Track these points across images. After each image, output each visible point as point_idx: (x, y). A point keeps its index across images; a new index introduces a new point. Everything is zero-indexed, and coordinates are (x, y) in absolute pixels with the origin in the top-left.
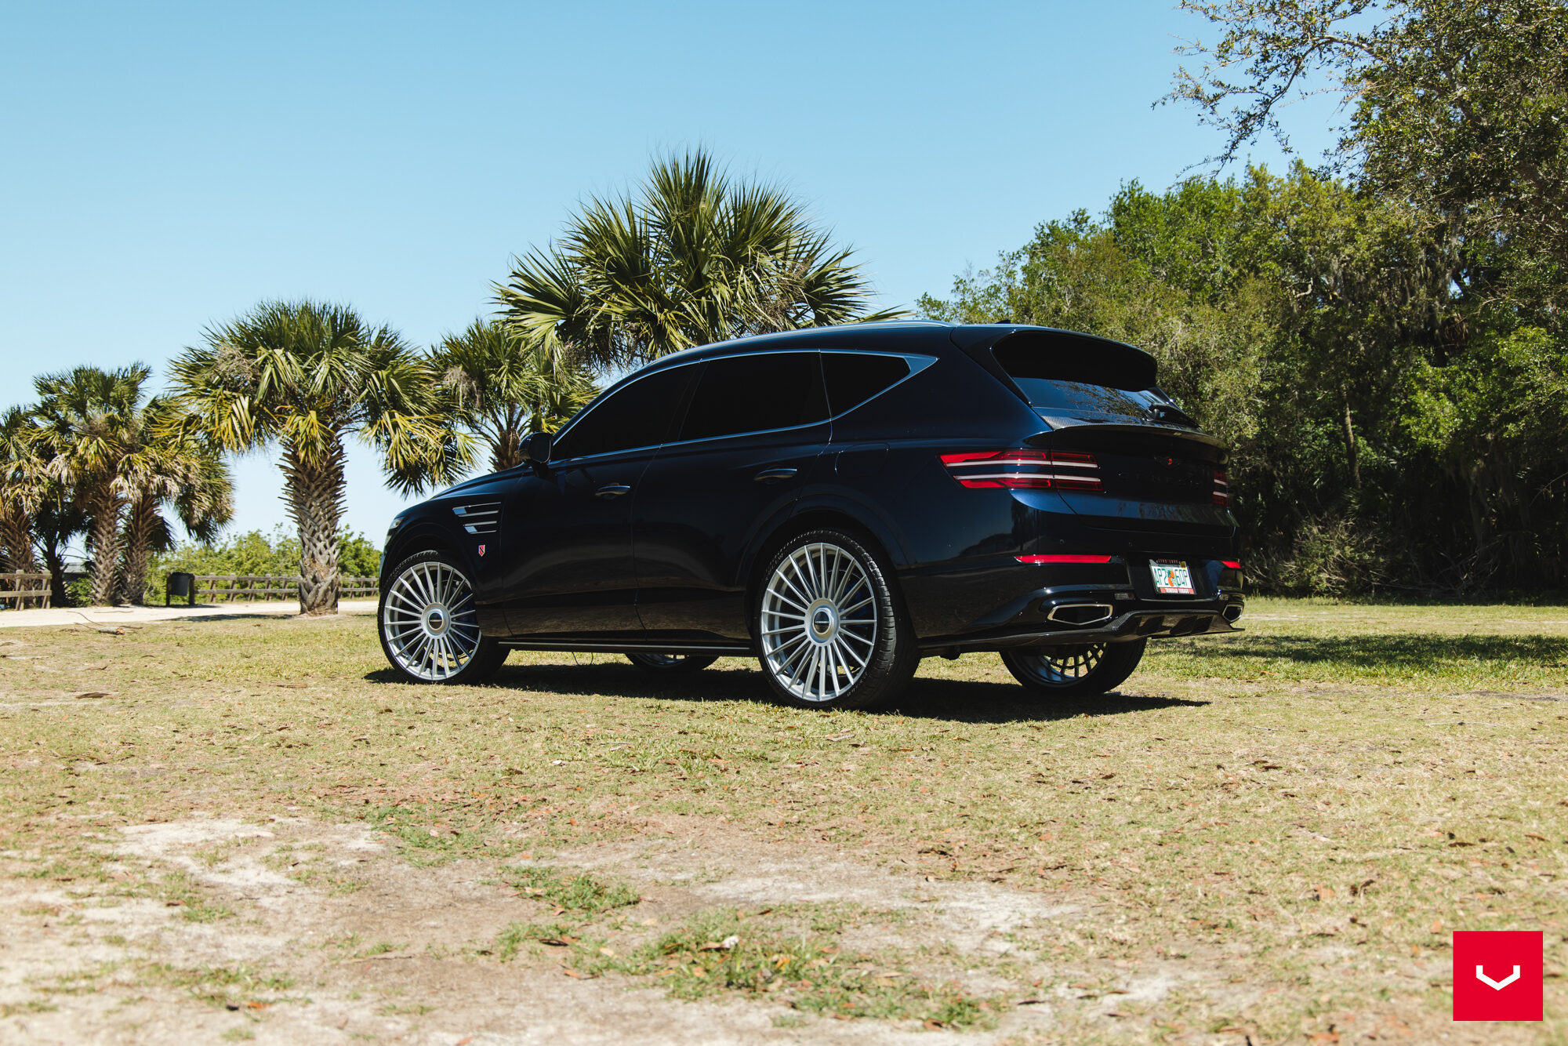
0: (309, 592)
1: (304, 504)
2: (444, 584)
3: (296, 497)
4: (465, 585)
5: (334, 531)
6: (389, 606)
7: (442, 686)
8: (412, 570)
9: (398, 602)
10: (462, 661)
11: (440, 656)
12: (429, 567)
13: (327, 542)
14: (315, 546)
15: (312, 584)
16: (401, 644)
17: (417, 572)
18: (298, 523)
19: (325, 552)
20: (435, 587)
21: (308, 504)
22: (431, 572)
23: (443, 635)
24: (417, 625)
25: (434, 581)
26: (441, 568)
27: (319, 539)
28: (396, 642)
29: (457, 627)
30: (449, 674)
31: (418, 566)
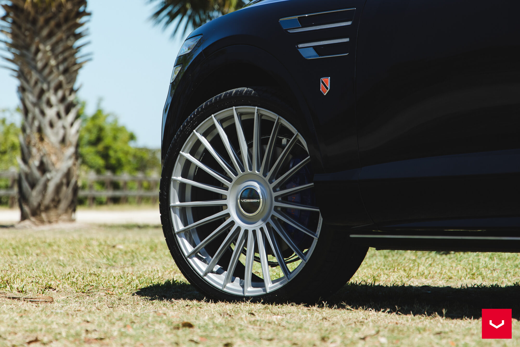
0: (33, 185)
1: (27, 47)
2: (263, 142)
3: (14, 35)
4: (297, 146)
5: (72, 91)
6: (177, 177)
7: (259, 306)
8: (214, 119)
9: (192, 171)
10: (292, 267)
11: (257, 259)
12: (240, 115)
13: (62, 108)
14: (43, 113)
15: (37, 173)
16: (195, 237)
17: (221, 122)
18: (19, 77)
19: (59, 124)
20: (250, 146)
21: (33, 48)
22: (243, 123)
23: (260, 224)
24: (219, 208)
25: (249, 138)
26: (260, 116)
27: (49, 104)
28: (187, 234)
29: (284, 211)
30: (270, 287)
31: (224, 113)
